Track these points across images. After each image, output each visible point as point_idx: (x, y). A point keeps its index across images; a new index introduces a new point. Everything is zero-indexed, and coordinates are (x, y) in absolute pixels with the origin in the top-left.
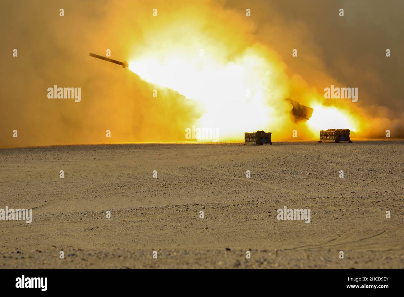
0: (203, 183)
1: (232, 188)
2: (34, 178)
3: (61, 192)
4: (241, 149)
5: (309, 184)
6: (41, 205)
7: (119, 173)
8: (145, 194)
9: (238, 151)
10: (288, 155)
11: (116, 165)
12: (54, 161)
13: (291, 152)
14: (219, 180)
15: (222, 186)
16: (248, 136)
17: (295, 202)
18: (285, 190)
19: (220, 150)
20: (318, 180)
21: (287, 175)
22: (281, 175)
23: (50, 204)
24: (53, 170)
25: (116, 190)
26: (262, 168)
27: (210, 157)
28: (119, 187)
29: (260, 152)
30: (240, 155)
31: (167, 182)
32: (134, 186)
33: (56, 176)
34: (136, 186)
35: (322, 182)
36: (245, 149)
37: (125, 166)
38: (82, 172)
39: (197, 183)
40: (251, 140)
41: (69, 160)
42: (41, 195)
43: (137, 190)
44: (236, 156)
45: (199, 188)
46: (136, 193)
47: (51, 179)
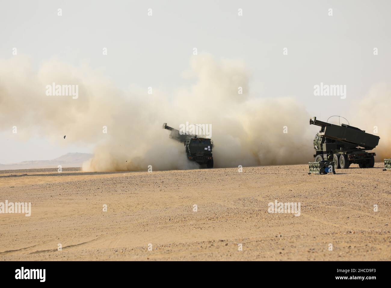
0: (249, 216)
1: (275, 220)
2: (99, 211)
3: (114, 226)
4: (304, 179)
5: (350, 216)
6: (91, 240)
7: (180, 205)
8: (191, 227)
9: (300, 181)
10: (347, 184)
11: (180, 197)
12: (121, 193)
13: (351, 181)
14: (265, 212)
15: (266, 219)
16: (312, 165)
17: (315, 238)
18: (325, 222)
19: (283, 180)
20: (360, 212)
21: (332, 207)
22: (327, 207)
23: (99, 239)
24: (119, 202)
25: (166, 223)
26: (314, 198)
27: (271, 187)
28: (170, 220)
29: (321, 182)
30: (301, 185)
31: (216, 214)
32: (184, 219)
33: (120, 208)
34: (186, 219)
35: (363, 213)
36: (307, 179)
37: (188, 197)
38: (145, 204)
39: (243, 216)
40: (315, 169)
41: (136, 192)
42: (95, 229)
43: (186, 223)
44: (297, 185)
45: (244, 221)
46: (183, 227)
47: (114, 211)
